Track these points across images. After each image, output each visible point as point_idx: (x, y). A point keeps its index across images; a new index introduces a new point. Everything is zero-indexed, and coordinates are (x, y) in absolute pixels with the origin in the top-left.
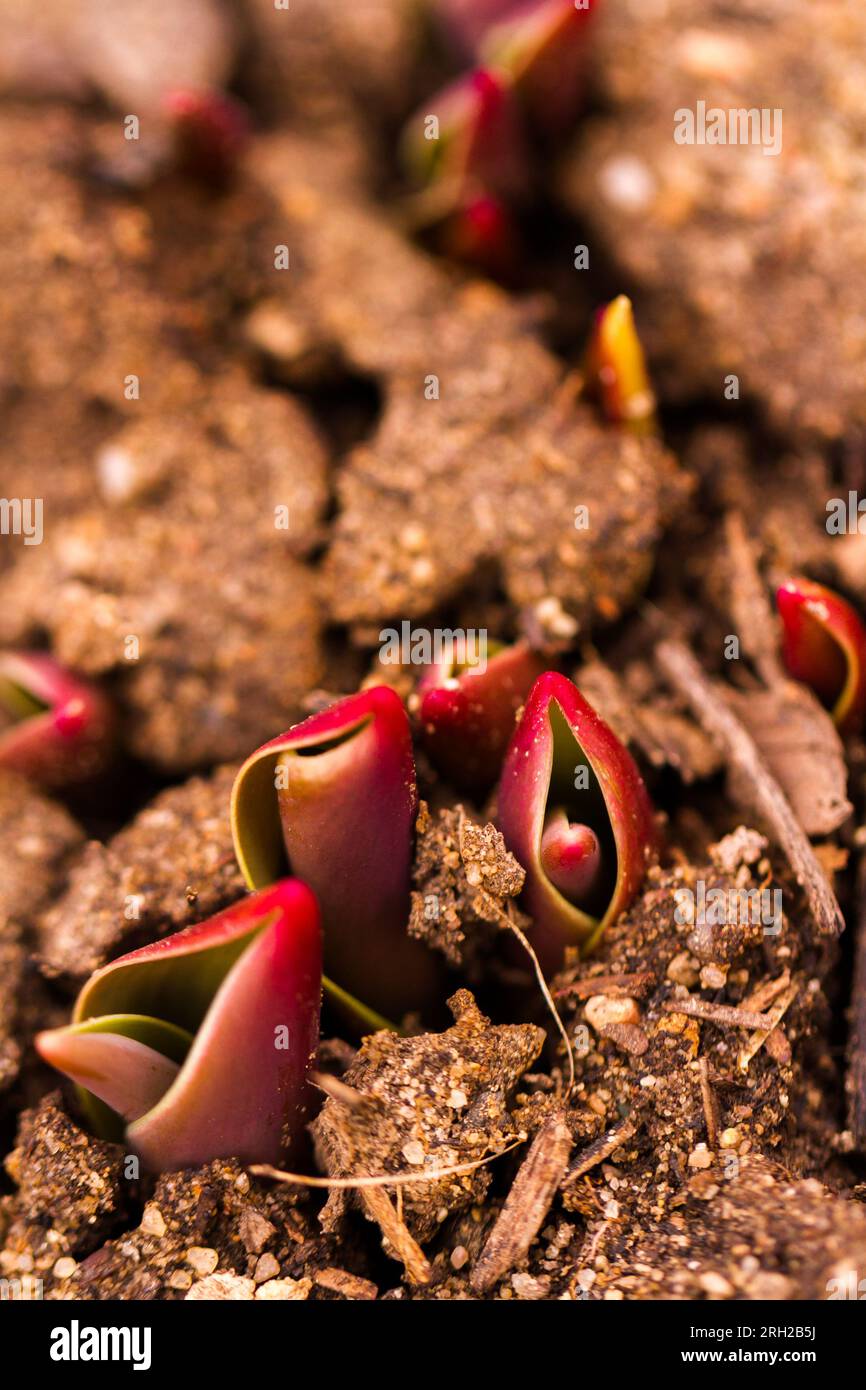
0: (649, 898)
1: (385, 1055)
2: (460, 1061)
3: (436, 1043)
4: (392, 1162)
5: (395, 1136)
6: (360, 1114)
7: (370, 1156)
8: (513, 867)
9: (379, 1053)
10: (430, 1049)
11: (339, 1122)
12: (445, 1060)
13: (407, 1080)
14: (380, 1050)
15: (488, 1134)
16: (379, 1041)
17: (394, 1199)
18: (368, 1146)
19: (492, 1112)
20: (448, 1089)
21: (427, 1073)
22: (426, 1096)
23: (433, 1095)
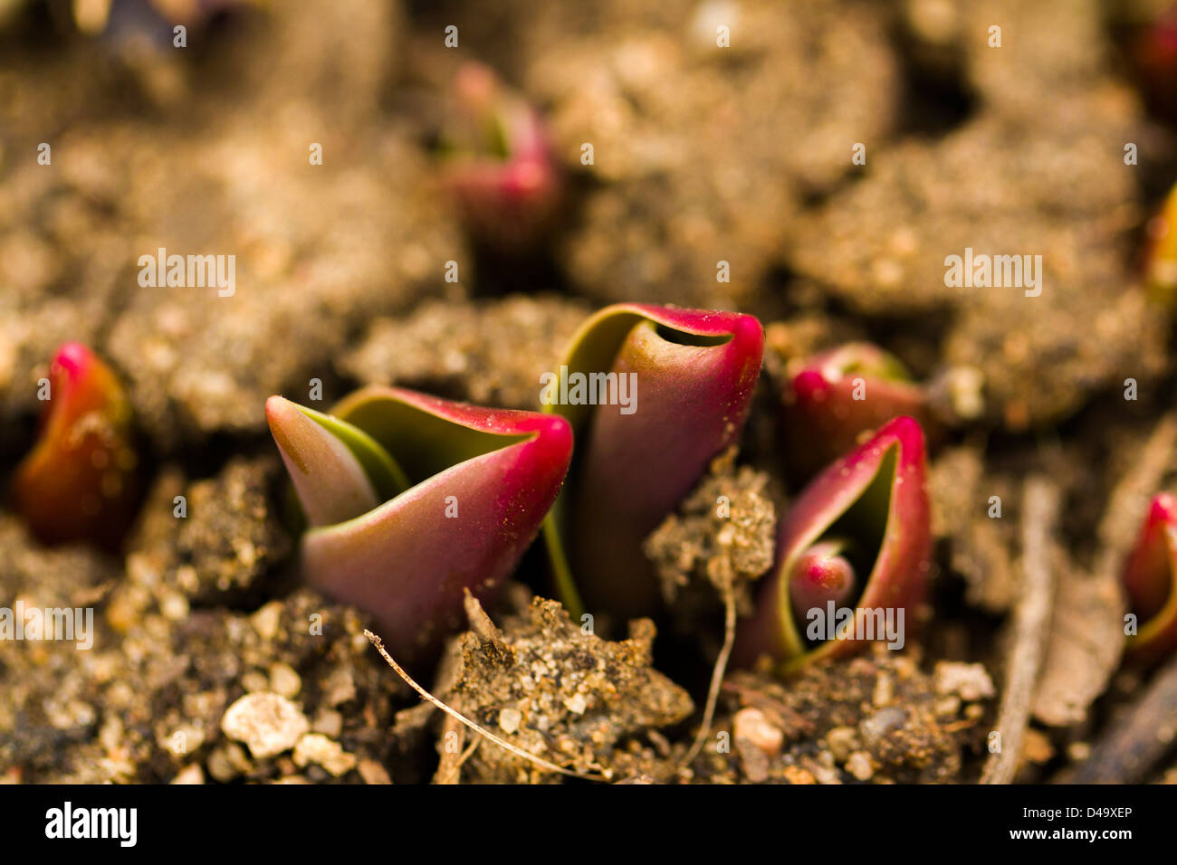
0: (859, 665)
1: (544, 624)
2: (601, 675)
3: (593, 644)
4: (486, 714)
5: (504, 694)
6: (486, 654)
7: (472, 694)
8: (765, 553)
9: (541, 619)
10: (584, 647)
11: (466, 649)
12: (590, 664)
13: (547, 657)
14: (543, 616)
15: (581, 751)
16: (547, 608)
17: (466, 745)
18: (476, 685)
19: (598, 737)
20: (575, 689)
21: (568, 664)
22: (553, 681)
23: (559, 685)
